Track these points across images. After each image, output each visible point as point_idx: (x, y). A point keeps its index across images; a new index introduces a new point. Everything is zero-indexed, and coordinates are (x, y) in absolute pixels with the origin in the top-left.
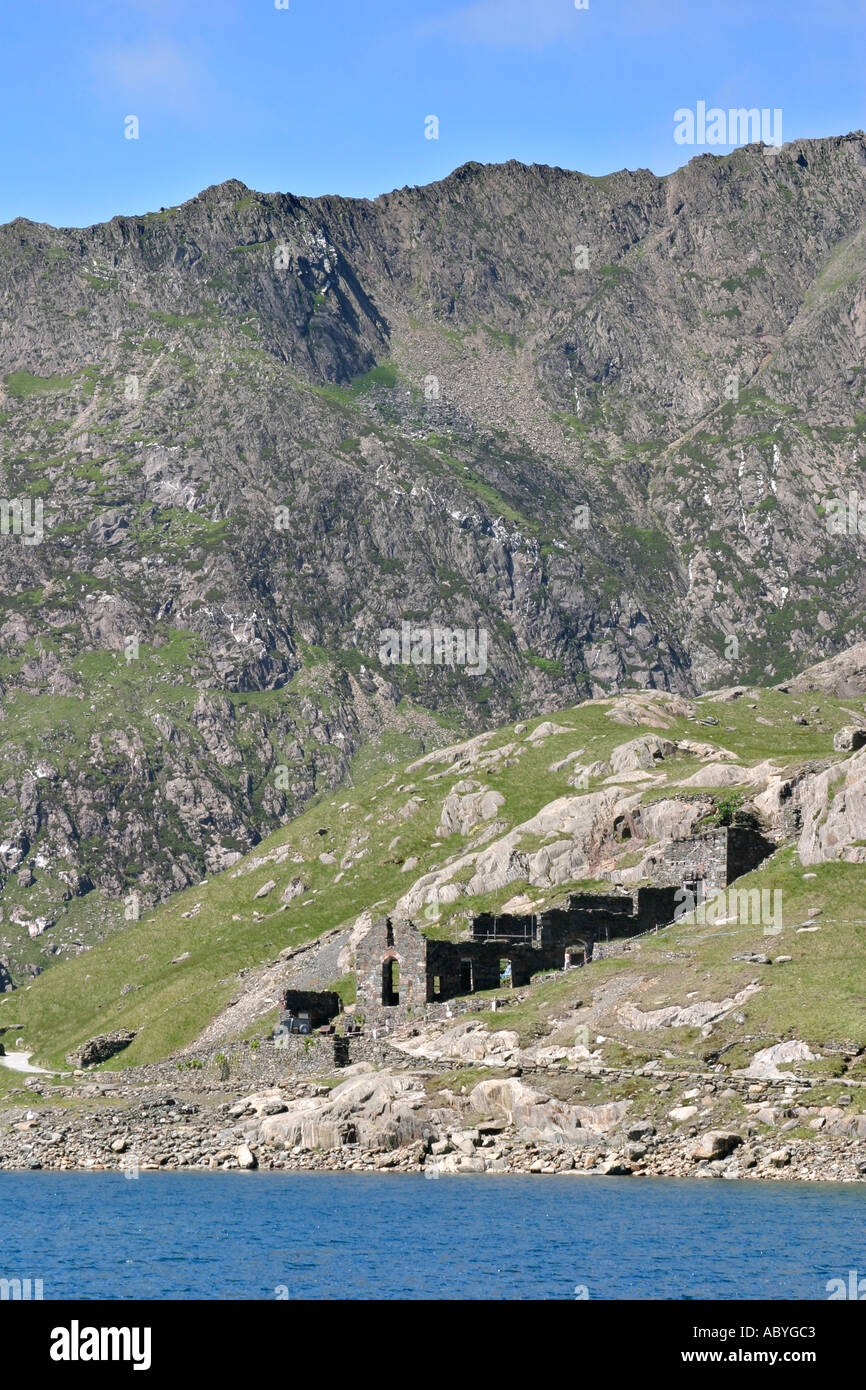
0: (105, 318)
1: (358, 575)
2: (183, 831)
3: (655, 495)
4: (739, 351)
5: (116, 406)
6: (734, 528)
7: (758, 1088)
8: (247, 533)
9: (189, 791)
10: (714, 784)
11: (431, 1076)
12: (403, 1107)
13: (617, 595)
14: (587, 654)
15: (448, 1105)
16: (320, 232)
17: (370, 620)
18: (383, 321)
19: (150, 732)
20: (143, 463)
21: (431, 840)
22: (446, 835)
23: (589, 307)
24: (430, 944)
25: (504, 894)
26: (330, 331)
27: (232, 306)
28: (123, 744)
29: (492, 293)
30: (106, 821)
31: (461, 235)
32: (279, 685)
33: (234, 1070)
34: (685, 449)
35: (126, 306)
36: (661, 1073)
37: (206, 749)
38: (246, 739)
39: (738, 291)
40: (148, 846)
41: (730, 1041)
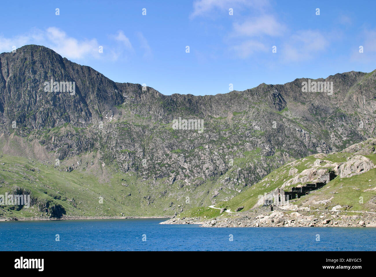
0: (246, 104)
1: (283, 139)
2: (260, 177)
3: (326, 125)
4: (337, 103)
5: (248, 116)
6: (337, 129)
7: (333, 213)
8: (267, 133)
9: (260, 171)
10: (328, 166)
11: (285, 212)
12: (280, 217)
13: (321, 140)
14: (317, 149)
15: (287, 216)
16: (276, 89)
17: (285, 145)
18: (286, 102)
19: (255, 163)
20: (252, 124)
21: (288, 177)
22: (290, 176)
23: (315, 98)
24: (285, 192)
25: (297, 184)
26: (278, 104)
27: (264, 101)
28: (251, 164)
29: (301, 97)
30: (249, 176)
31: (296, 89)
32: (273, 155)
33: (257, 212)
34: (330, 118)
35: (249, 102)
36: (318, 211)
37: (263, 165)
38: (268, 163)
39: (337, 95)
40: (255, 179)
41: (329, 206)
